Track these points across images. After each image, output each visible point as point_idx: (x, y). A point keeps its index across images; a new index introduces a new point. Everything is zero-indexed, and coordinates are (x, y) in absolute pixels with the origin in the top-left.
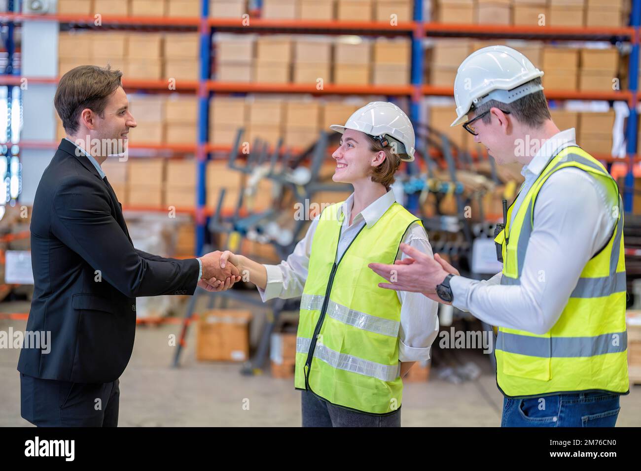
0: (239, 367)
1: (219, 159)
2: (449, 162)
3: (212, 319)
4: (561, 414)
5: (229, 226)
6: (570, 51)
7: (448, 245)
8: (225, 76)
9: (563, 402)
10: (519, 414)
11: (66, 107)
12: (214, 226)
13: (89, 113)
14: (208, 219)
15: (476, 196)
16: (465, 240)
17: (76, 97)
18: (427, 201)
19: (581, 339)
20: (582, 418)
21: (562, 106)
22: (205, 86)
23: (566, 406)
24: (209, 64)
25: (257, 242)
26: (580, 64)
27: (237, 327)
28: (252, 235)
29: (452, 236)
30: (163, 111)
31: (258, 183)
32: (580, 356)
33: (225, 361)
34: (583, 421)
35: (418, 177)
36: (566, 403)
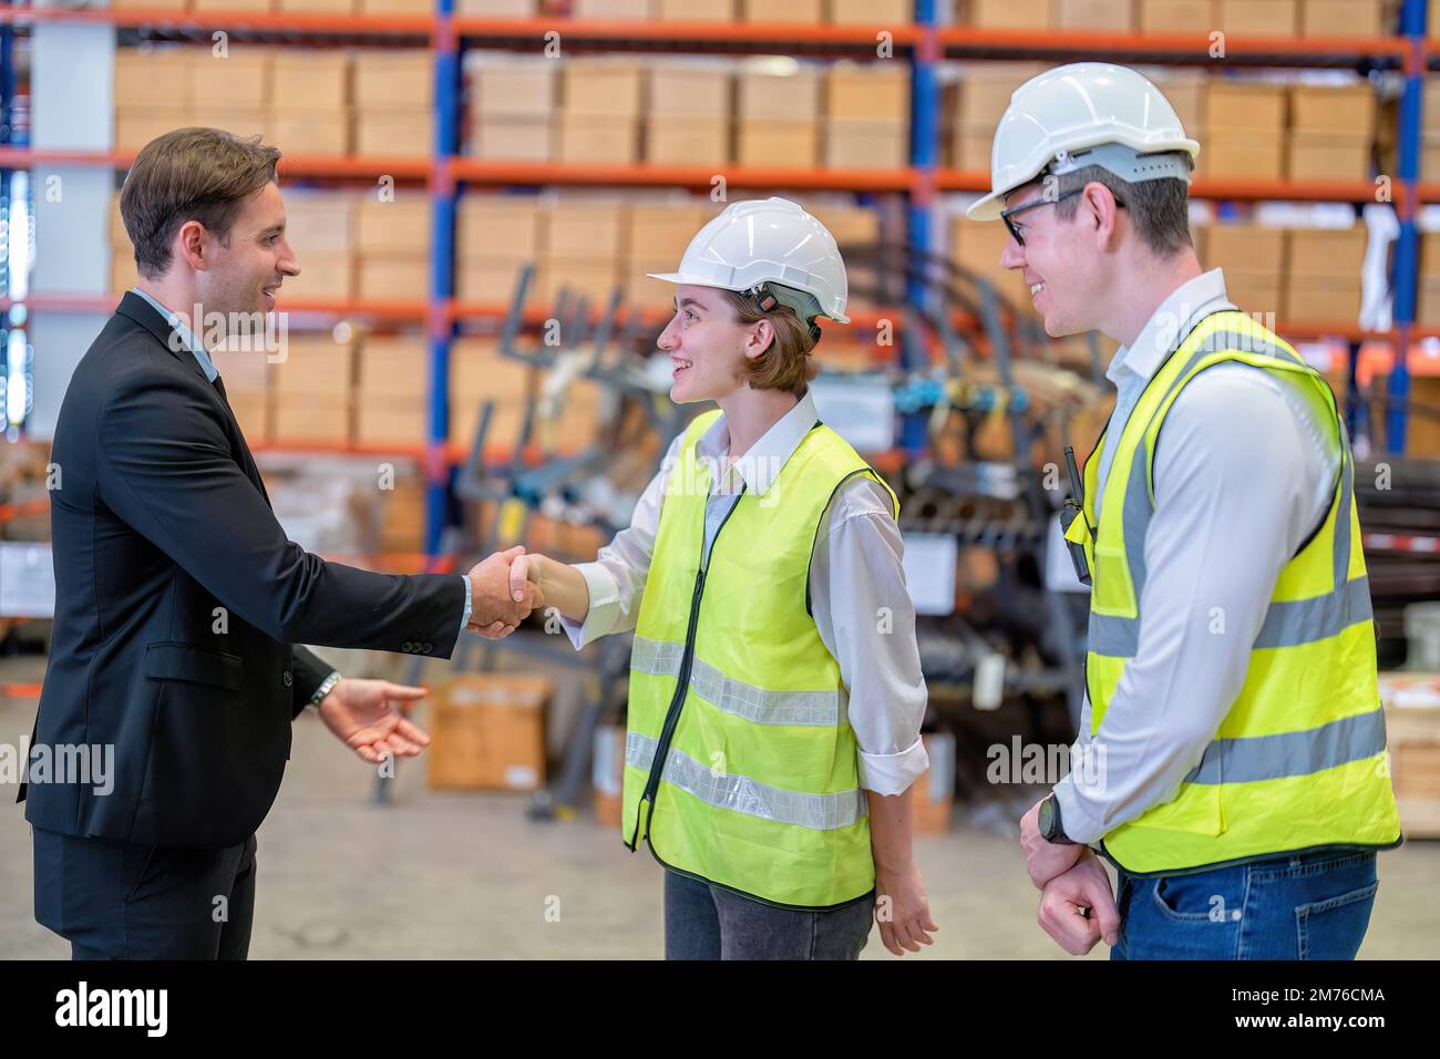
0: (522, 804)
1: (479, 336)
2: (996, 341)
3: (462, 696)
4: (1251, 904)
5: (500, 486)
6: (1266, 91)
7: (993, 529)
8: (493, 148)
9: (1253, 877)
10: (1155, 904)
11: (146, 213)
12: (467, 486)
13: (197, 230)
14: (453, 471)
15: (1057, 418)
16: (1031, 516)
17: (171, 194)
18: (946, 431)
19: (1286, 738)
20: (1297, 909)
21: (1250, 215)
22: (446, 171)
23: (1261, 886)
24: (456, 123)
25: (564, 523)
26: (1289, 120)
27: (519, 713)
28: (553, 506)
29: (1003, 509)
30: (353, 227)
31: (567, 389)
32: (1286, 774)
33: (491, 790)
34: (1298, 917)
35: (926, 376)
36: (1261, 877)
